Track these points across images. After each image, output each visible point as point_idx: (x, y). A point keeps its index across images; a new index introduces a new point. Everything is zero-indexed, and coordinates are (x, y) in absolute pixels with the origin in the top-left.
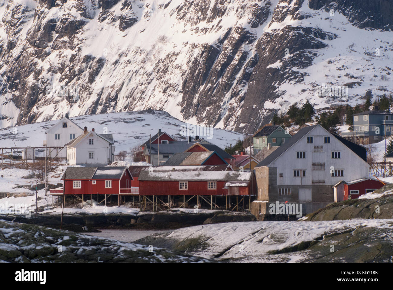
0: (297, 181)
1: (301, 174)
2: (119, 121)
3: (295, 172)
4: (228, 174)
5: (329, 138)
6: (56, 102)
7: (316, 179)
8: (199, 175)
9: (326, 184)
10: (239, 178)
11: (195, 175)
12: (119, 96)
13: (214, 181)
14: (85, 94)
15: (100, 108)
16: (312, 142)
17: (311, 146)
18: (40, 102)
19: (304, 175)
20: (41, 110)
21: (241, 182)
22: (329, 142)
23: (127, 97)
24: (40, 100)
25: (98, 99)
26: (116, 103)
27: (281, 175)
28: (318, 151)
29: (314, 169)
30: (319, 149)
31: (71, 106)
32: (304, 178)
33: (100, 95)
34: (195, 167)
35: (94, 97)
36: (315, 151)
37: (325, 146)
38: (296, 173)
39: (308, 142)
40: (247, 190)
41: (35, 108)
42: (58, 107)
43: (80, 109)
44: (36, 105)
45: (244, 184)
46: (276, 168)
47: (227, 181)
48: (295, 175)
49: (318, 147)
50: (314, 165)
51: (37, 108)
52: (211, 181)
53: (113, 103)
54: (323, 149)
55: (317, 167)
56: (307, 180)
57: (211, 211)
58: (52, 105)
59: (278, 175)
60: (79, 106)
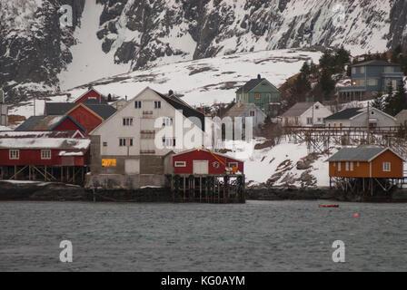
0: (123, 151)
1: (128, 143)
2: (279, 60)
3: (121, 140)
4: (65, 141)
5: (159, 103)
6: (239, 35)
7: (144, 149)
8: (33, 142)
9: (156, 154)
10: (76, 147)
11: (28, 143)
12: (315, 27)
13: (48, 149)
14: (273, 25)
15: (291, 42)
16: (140, 107)
17: (140, 111)
18: (221, 34)
19: (131, 144)
20: (221, 44)
21: (77, 150)
22: (159, 107)
23: (325, 29)
24: (220, 32)
25: (289, 31)
26: (311, 36)
27: (105, 144)
28: (147, 118)
29: (142, 138)
30: (149, 116)
31: (257, 39)
32: (130, 148)
33: (292, 25)
34: (41, 133)
35: (285, 29)
36: (143, 118)
37: (156, 111)
38: (122, 142)
39: (136, 107)
40: (82, 159)
41: (214, 42)
42: (241, 40)
43: (267, 43)
44: (216, 38)
45: (80, 153)
46: (99, 136)
47: (63, 150)
48: (121, 144)
49: (147, 113)
50: (142, 132)
51: (217, 42)
52: (44, 149)
53: (307, 36)
54: (153, 115)
55: (145, 135)
56: (134, 151)
57: (43, 184)
58: (235, 38)
59: (102, 144)
60: (267, 39)
